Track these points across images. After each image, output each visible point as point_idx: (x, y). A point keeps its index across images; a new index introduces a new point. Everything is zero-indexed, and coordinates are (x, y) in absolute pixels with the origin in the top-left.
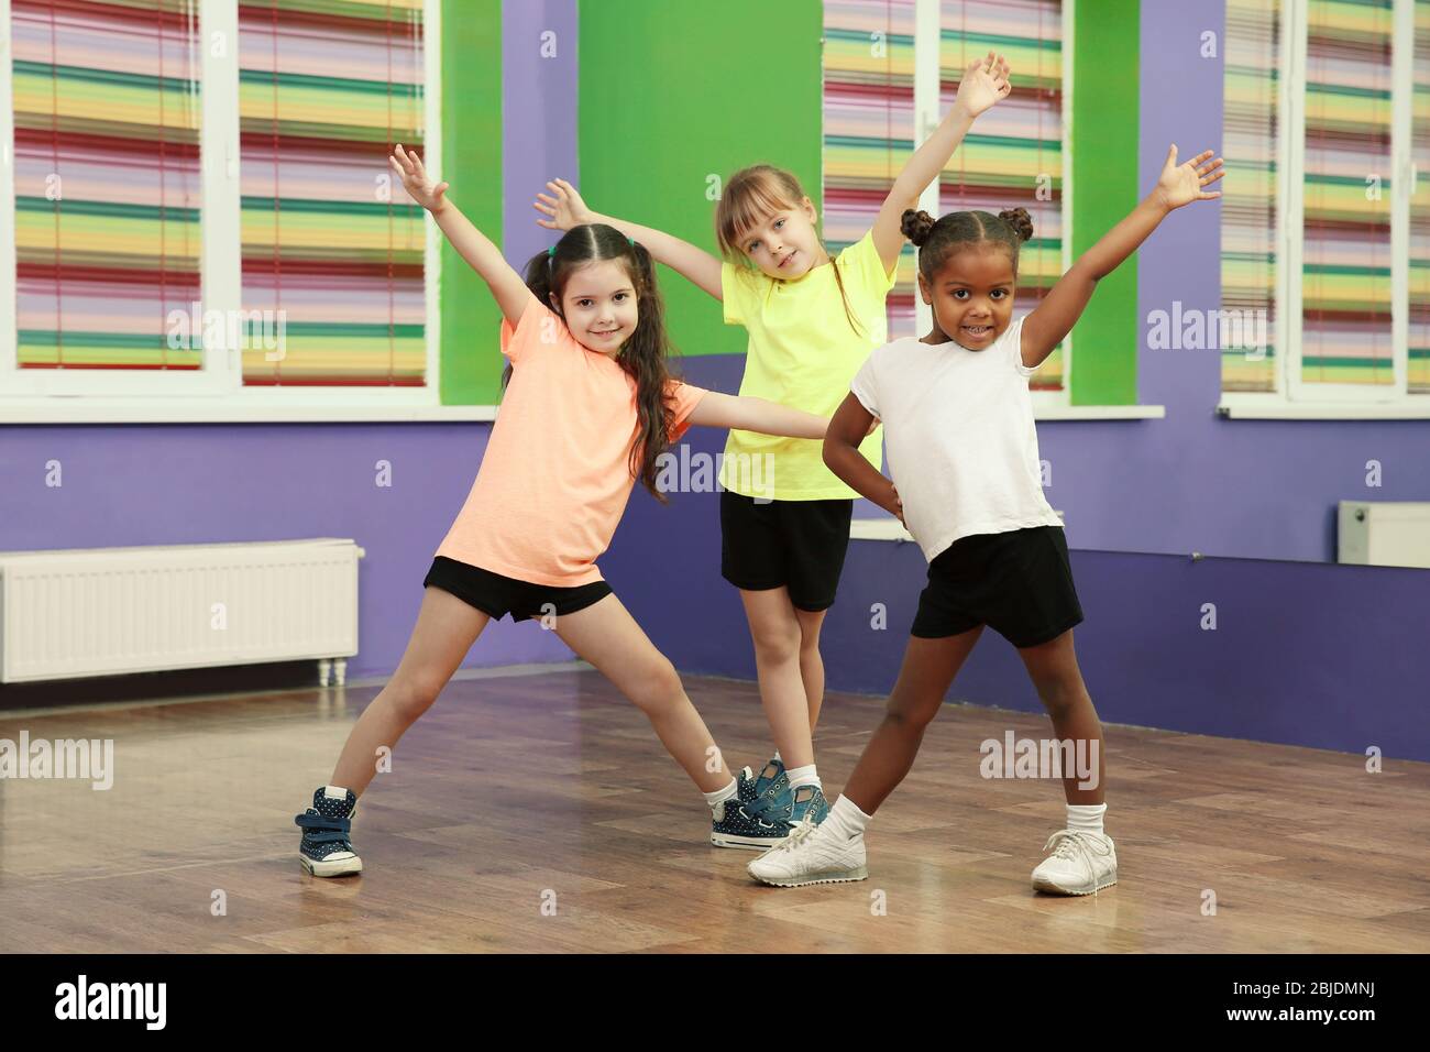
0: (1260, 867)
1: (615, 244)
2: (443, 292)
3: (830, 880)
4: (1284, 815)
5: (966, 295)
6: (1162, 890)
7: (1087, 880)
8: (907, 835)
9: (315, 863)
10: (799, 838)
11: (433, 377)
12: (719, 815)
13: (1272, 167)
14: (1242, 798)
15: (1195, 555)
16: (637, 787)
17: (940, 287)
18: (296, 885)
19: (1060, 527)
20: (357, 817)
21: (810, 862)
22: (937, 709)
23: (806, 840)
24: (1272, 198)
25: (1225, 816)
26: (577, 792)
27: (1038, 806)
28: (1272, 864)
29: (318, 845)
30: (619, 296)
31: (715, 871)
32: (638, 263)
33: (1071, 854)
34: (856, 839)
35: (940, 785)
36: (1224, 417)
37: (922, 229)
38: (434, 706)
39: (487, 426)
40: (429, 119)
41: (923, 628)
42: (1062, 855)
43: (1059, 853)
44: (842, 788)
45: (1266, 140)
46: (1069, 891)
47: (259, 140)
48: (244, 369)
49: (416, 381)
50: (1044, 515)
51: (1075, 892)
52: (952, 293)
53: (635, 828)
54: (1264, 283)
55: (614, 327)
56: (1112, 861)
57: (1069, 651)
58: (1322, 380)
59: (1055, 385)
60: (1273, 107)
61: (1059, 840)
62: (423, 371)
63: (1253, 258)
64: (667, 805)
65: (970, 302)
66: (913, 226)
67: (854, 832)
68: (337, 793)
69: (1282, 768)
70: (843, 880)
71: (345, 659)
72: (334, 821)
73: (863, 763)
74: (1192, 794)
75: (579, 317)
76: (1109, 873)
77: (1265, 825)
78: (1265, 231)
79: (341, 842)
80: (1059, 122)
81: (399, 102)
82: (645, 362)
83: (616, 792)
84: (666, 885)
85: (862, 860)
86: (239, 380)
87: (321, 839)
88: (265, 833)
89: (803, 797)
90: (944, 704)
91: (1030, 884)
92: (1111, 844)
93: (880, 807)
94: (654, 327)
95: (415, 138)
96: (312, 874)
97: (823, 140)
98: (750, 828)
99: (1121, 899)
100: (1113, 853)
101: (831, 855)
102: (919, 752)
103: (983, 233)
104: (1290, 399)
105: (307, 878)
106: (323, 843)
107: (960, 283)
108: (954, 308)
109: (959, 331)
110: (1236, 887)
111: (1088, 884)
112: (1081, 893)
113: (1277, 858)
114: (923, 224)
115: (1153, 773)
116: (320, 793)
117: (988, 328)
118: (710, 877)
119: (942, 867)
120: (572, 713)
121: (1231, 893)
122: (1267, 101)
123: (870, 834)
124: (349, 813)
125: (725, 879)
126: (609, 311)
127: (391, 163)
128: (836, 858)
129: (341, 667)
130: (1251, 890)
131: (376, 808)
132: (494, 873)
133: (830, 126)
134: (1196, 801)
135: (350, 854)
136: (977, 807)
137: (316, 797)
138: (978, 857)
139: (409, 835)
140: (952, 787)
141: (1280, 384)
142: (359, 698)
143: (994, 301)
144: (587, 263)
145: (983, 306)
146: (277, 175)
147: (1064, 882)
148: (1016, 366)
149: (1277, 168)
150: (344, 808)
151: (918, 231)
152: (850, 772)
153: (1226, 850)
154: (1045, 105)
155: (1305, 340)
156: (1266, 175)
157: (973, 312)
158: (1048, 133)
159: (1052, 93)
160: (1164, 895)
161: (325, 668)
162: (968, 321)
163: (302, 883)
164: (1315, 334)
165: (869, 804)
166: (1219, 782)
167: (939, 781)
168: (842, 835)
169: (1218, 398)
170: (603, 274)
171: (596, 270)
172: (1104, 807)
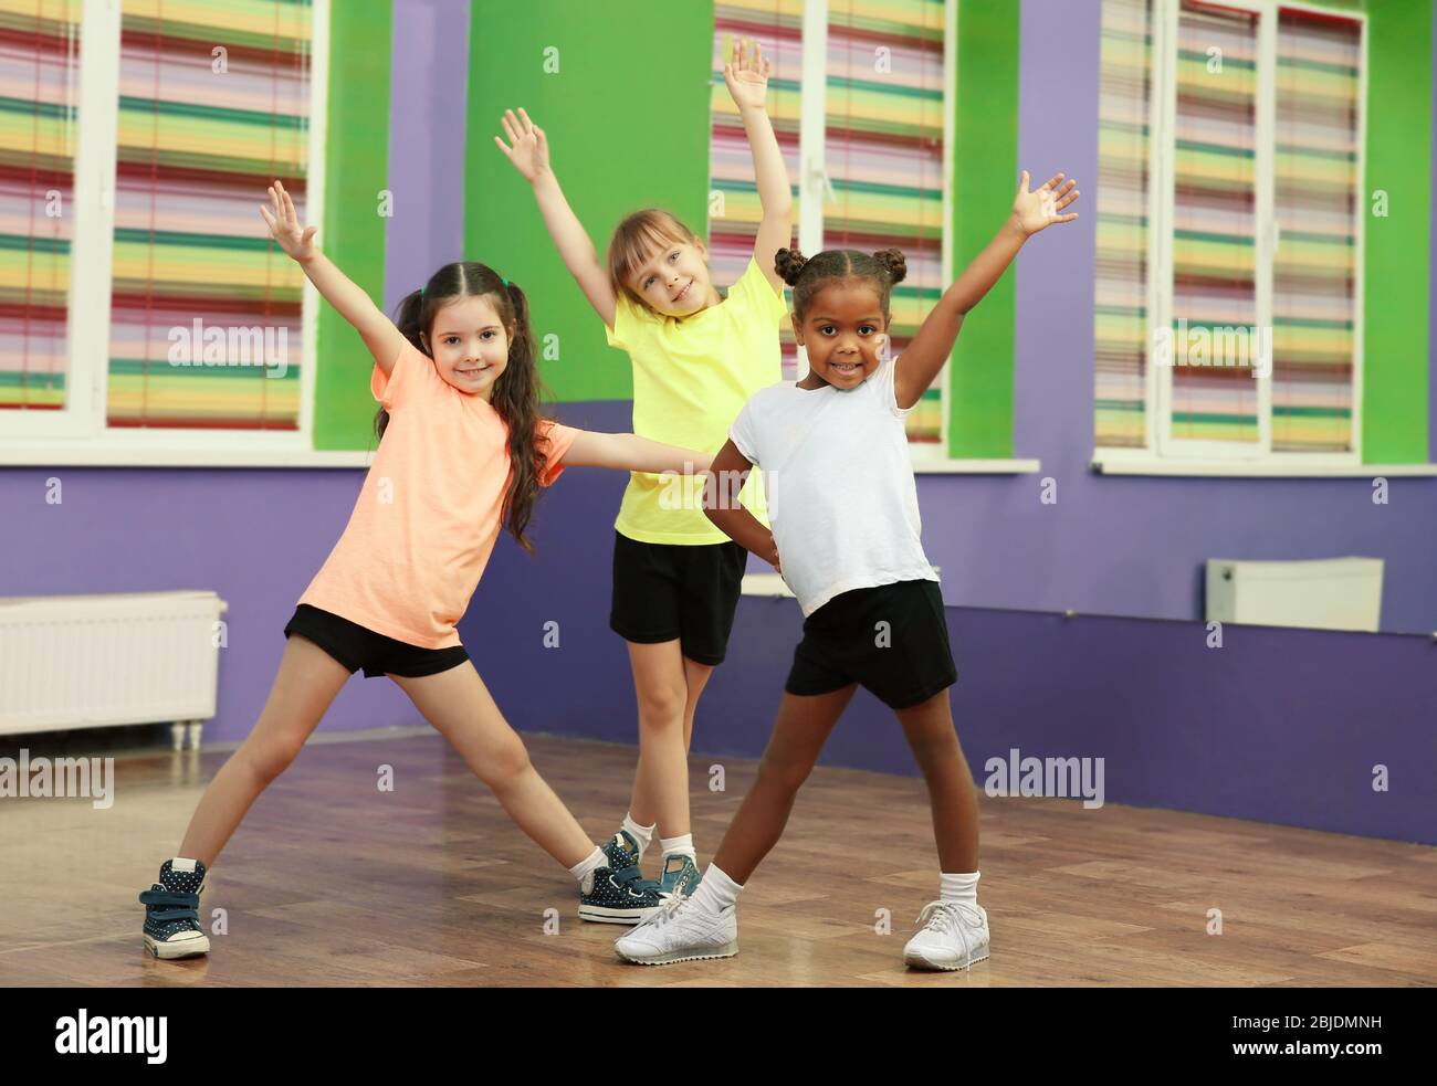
0: (1128, 939)
1: (485, 280)
2: (321, 332)
3: (700, 957)
4: (1154, 884)
5: (834, 331)
6: (1035, 964)
7: (959, 954)
8: (779, 908)
9: (159, 944)
10: (668, 912)
11: (306, 420)
12: (587, 887)
13: (1144, 221)
14: (1113, 865)
15: (1070, 612)
16: (503, 859)
17: (808, 324)
18: (138, 969)
19: (937, 583)
20: (206, 892)
21: (680, 939)
22: (809, 773)
23: (676, 914)
24: (1143, 253)
25: (1096, 885)
26: (439, 863)
27: (910, 875)
28: (1143, 935)
29: (163, 924)
30: (487, 334)
31: (582, 948)
32: (510, 300)
33: (944, 927)
34: (728, 911)
35: (814, 854)
36: (1097, 472)
37: (794, 268)
38: (290, 771)
39: (362, 472)
40: (313, 154)
41: (798, 685)
42: (934, 928)
43: (931, 926)
44: (713, 857)
45: (1138, 195)
46: (941, 966)
47: (135, 169)
48: (108, 409)
49: (288, 424)
50: (921, 568)
51: (947, 968)
52: (819, 330)
53: (500, 903)
54: (1135, 337)
55: (481, 365)
56: (984, 934)
57: (944, 712)
58: (1191, 436)
59: (933, 438)
60: (1145, 163)
61: (932, 911)
62: (296, 414)
63: (1125, 312)
64: (533, 877)
65: (836, 340)
66: (786, 264)
67: (726, 904)
68: (185, 865)
69: (1151, 835)
70: (713, 956)
71: (202, 721)
72: (181, 896)
73: (734, 831)
74: (1064, 861)
75: (447, 355)
76: (981, 945)
77: (1136, 894)
78: (1136, 286)
79: (189, 920)
80: (940, 171)
81: (284, 135)
82: (516, 404)
83: (484, 864)
84: (531, 965)
85: (733, 934)
86: (102, 421)
87: (167, 918)
88: (106, 912)
89: (674, 867)
90: (815, 768)
91: (902, 959)
92: (984, 914)
93: (751, 877)
94: (526, 370)
95: (298, 171)
96: (156, 957)
97: (710, 183)
98: (620, 899)
99: (992, 974)
100: (986, 924)
101: (701, 929)
102: (790, 818)
103: (849, 267)
104: (1160, 455)
105: (151, 961)
106: (169, 921)
107: (828, 319)
108: (824, 345)
109: (827, 368)
110: (1107, 960)
111: (961, 958)
112: (953, 968)
113: (1147, 929)
114: (795, 263)
115: (1025, 840)
116: (167, 866)
117: (857, 365)
118: (577, 955)
119: (811, 941)
120: (438, 779)
121: (1102, 966)
122: (1138, 155)
123: (741, 906)
124: (198, 886)
125: (592, 957)
126: (476, 349)
127: (270, 195)
128: (707, 933)
129: (196, 730)
130: (1121, 962)
131: (227, 883)
132: (351, 953)
133: (716, 170)
134: (1067, 870)
135: (197, 933)
136: (850, 877)
137: (162, 871)
138: (850, 931)
139: (261, 913)
140: (827, 857)
141: (1150, 440)
142: (212, 762)
143: (862, 337)
144: (454, 298)
145: (850, 342)
146: (153, 207)
147: (934, 957)
148: (891, 409)
149: (1149, 223)
150: (192, 881)
151: (789, 270)
152: (721, 840)
153: (1096, 921)
154: (927, 154)
155: (1176, 396)
156: (1137, 229)
157: (840, 349)
158: (929, 183)
159: (933, 142)
160: (1037, 969)
161: (179, 731)
162: (836, 358)
163: (144, 966)
164: (1185, 390)
165: (740, 874)
166: (1092, 850)
167: (811, 850)
168: (713, 908)
169: (1091, 454)
170: (471, 310)
171: (464, 305)
172: (977, 876)
